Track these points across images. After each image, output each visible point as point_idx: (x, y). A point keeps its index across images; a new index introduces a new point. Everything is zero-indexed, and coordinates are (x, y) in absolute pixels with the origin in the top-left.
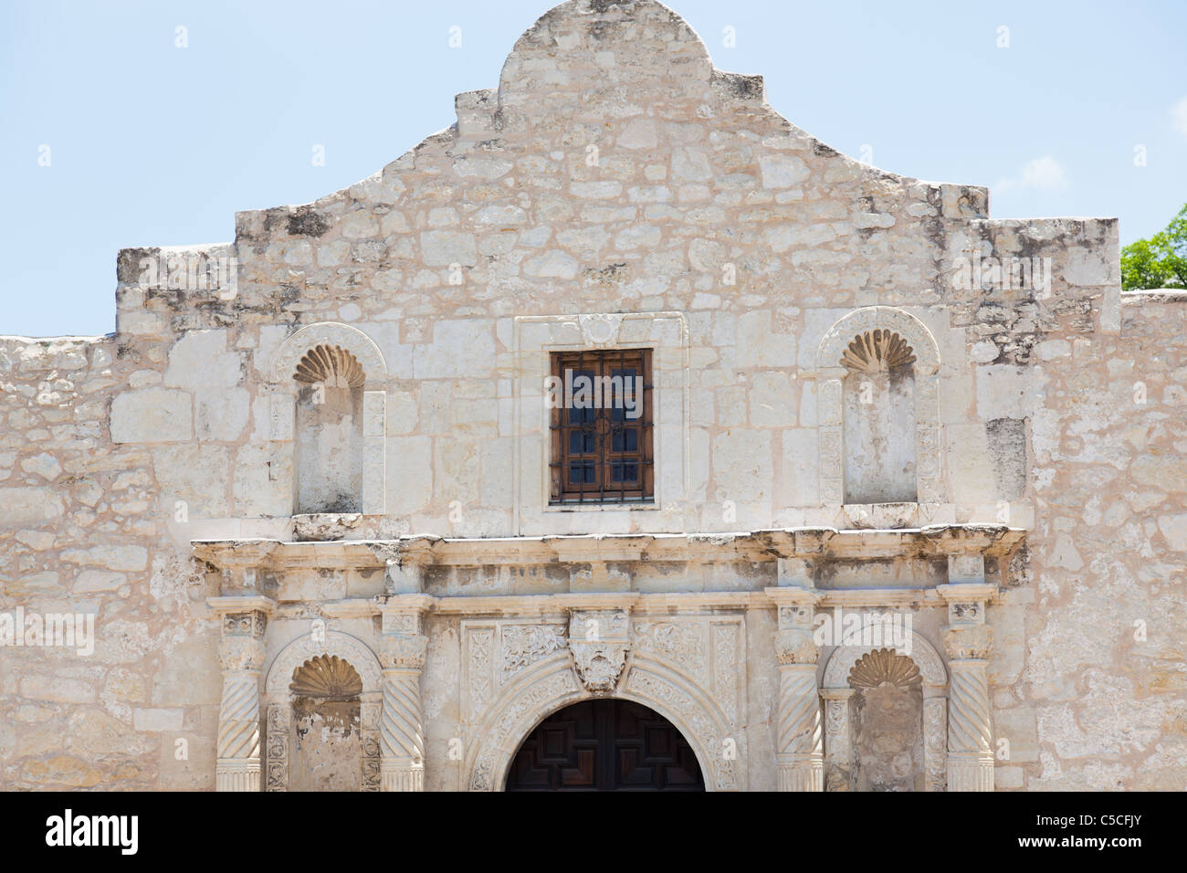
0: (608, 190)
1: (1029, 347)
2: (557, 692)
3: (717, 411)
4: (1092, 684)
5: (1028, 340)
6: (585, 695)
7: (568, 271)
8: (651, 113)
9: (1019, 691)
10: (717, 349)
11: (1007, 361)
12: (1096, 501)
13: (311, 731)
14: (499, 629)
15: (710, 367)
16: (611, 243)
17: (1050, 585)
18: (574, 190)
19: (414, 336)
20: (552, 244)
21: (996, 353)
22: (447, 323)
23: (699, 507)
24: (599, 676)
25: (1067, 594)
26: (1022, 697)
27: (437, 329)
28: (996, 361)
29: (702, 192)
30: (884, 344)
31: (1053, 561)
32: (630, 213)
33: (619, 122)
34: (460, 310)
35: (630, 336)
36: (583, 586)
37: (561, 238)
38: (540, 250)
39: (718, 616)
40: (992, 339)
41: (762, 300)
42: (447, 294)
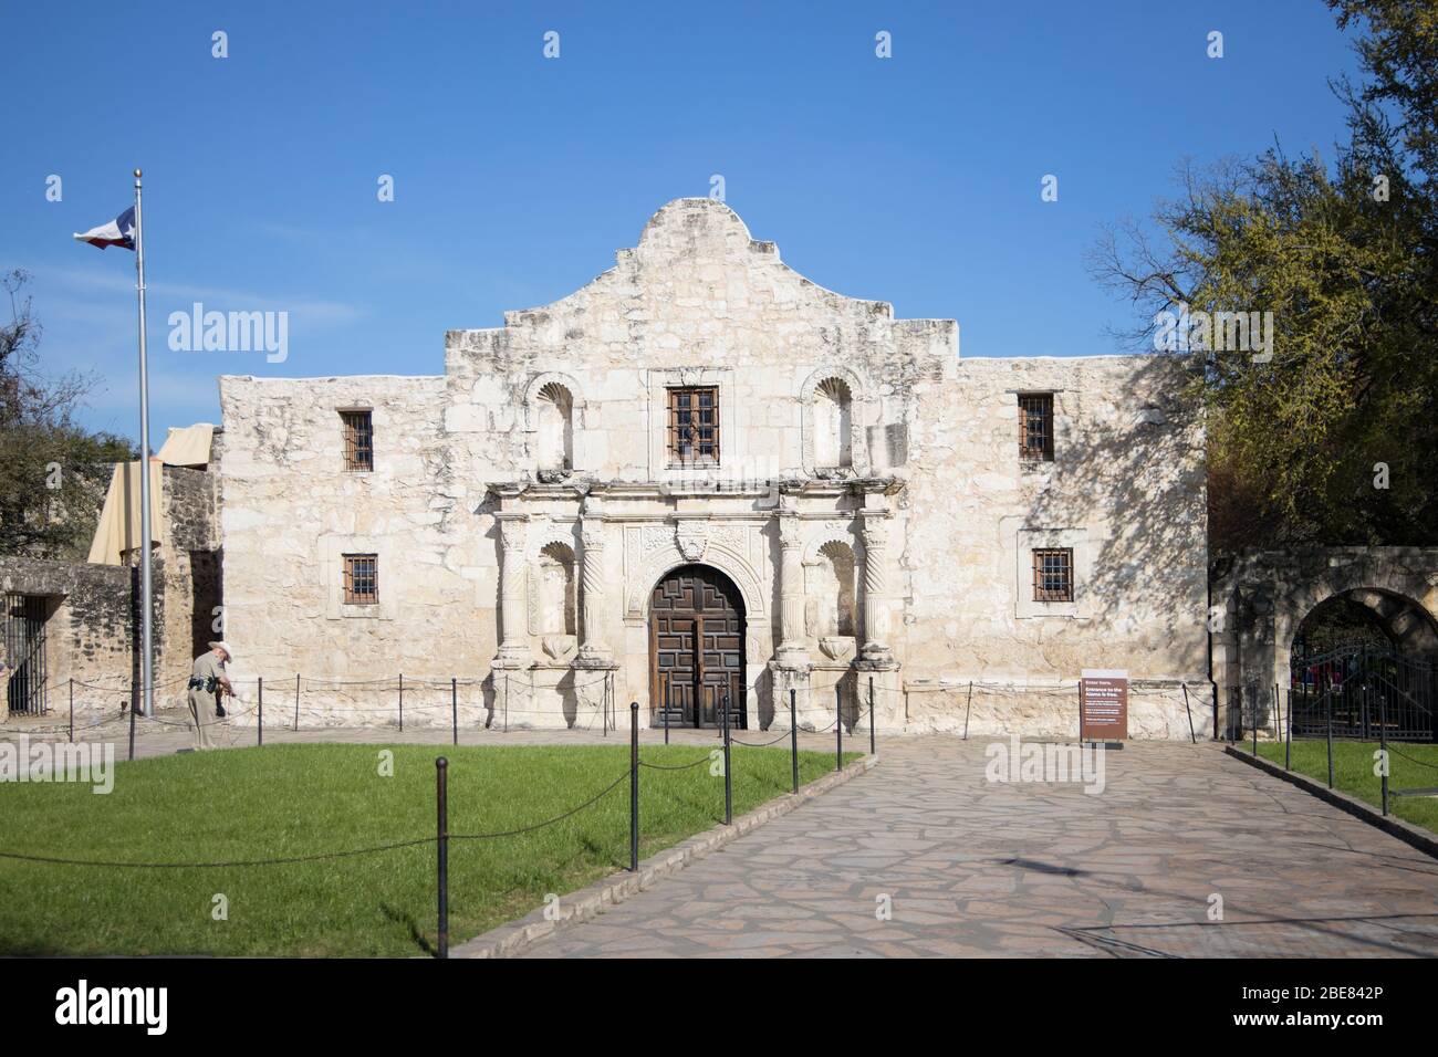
0: (695, 302)
1: (909, 387)
2: (674, 560)
3: (752, 417)
4: (938, 559)
5: (908, 383)
6: (685, 563)
7: (677, 343)
8: (717, 262)
9: (902, 561)
10: (751, 386)
11: (898, 394)
12: (942, 466)
13: (552, 579)
14: (642, 528)
15: (748, 396)
16: (697, 330)
17: (919, 509)
18: (678, 302)
19: (598, 377)
20: (667, 331)
21: (892, 390)
22: (613, 371)
23: (743, 468)
24: (691, 553)
25: (928, 512)
26: (904, 565)
27: (609, 374)
28: (892, 394)
29: (744, 304)
30: (837, 385)
31: (920, 497)
32: (706, 315)
33: (700, 266)
34: (620, 365)
35: (705, 380)
36: (684, 507)
37: (672, 328)
38: (661, 333)
39: (752, 523)
40: (890, 383)
41: (774, 361)
42: (613, 356)
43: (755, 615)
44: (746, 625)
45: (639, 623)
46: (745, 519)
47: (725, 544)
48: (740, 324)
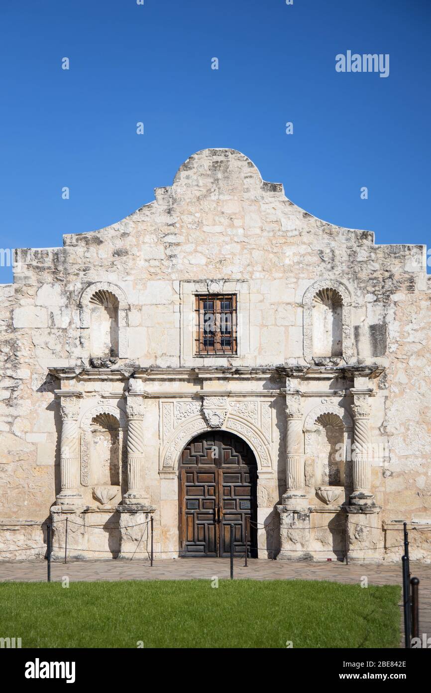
0: (218, 229)
1: (388, 296)
2: (200, 427)
3: (263, 318)
4: (410, 427)
5: (388, 293)
6: (209, 429)
7: (204, 260)
8: (236, 198)
9: (382, 429)
10: (263, 294)
11: (379, 301)
12: (414, 357)
13: (100, 442)
14: (175, 403)
15: (261, 302)
16: (220, 251)
17: (395, 389)
18: (205, 229)
19: (140, 286)
20: (196, 251)
21: (375, 298)
22: (152, 282)
23: (255, 357)
24: (214, 422)
25: (402, 392)
26: (383, 432)
27: (148, 284)
28: (375, 301)
29: (258, 231)
30: (330, 294)
31: (396, 380)
32: (227, 239)
33: (223, 201)
34: (159, 277)
35: (227, 289)
36: (208, 387)
37: (199, 249)
38: (191, 253)
39: (263, 399)
40: (373, 293)
41: (281, 275)
42: (152, 270)
43: (265, 470)
44: (257, 477)
45: (171, 476)
46: (257, 396)
47: (241, 415)
48: (254, 246)
